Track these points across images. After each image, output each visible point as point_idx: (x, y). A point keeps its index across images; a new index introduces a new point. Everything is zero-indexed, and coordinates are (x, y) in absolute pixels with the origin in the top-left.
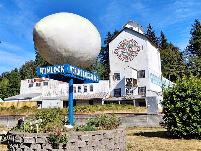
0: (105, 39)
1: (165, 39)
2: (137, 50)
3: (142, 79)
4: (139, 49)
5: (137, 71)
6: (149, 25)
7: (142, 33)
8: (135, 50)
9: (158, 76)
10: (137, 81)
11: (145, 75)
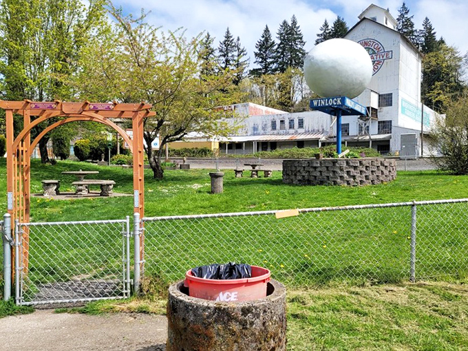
0: (318, 35)
1: (432, 32)
2: (381, 58)
3: (385, 109)
4: (385, 58)
5: (379, 95)
6: (404, 4)
7: (393, 28)
8: (378, 59)
9: (414, 102)
10: (378, 111)
11: (391, 101)
